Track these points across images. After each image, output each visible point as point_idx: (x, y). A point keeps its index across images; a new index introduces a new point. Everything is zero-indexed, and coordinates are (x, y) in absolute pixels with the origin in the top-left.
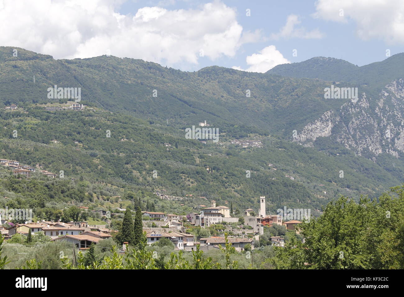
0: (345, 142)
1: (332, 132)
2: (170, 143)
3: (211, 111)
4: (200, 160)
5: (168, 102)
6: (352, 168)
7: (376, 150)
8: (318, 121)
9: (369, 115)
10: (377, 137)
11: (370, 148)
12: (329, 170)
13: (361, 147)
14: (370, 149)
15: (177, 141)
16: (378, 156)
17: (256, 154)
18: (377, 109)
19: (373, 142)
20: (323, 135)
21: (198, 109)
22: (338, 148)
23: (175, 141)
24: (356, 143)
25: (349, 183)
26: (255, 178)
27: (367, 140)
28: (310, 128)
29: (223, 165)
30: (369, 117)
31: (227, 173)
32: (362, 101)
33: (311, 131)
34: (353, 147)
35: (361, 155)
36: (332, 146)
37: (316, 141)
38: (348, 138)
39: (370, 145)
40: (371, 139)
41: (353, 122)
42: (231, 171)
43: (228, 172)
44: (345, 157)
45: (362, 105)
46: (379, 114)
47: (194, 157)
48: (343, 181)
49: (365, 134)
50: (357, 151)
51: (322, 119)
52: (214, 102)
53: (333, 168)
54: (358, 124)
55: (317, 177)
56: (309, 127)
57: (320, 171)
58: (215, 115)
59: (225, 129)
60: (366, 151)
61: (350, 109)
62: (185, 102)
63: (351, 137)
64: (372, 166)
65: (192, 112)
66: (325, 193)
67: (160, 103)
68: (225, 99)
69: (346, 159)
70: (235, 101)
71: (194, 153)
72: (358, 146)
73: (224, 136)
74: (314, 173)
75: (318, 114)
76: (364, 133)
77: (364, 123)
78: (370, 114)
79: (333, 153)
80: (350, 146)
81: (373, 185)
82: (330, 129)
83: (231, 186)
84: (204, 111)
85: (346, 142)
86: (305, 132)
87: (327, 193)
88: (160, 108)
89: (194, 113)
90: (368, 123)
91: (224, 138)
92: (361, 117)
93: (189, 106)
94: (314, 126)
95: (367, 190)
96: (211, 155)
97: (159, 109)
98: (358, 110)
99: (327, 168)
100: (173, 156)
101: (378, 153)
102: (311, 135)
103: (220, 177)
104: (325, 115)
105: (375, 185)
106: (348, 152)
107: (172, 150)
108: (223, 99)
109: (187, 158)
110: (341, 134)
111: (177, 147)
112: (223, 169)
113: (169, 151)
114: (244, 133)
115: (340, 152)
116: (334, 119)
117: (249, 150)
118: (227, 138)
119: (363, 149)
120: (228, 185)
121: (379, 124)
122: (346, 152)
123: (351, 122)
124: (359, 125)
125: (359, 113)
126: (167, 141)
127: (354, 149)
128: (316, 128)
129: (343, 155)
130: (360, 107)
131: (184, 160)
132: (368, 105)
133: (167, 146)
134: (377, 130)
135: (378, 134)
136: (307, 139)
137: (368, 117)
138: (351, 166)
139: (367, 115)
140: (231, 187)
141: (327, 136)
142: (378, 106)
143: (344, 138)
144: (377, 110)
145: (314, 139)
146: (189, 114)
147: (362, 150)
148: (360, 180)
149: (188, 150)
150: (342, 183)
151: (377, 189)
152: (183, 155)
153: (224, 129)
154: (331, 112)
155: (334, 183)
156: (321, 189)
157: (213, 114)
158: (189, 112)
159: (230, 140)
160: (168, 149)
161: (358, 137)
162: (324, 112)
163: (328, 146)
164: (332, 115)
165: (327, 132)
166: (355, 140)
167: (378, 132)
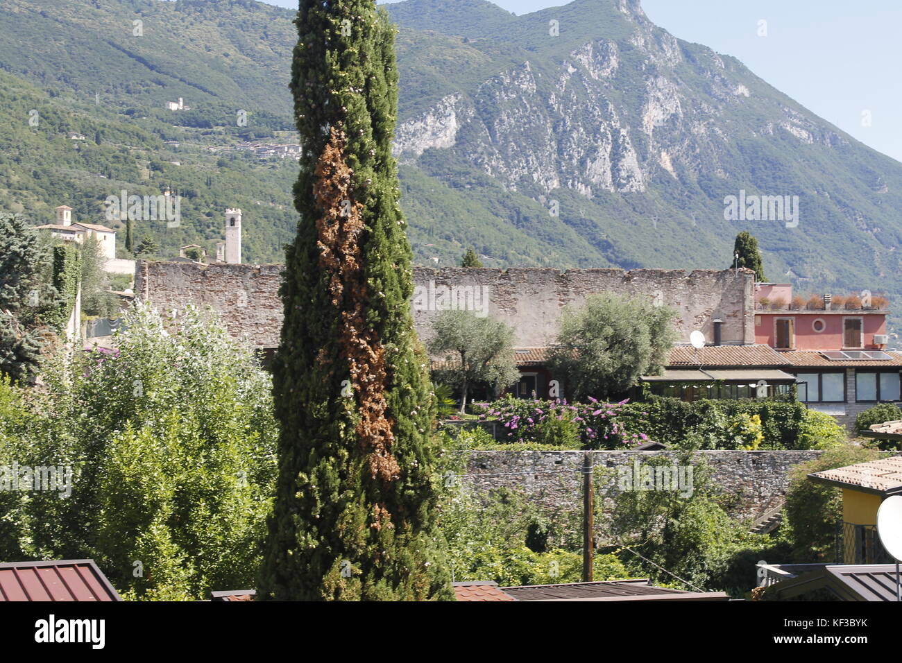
0: (483, 161)
1: (456, 140)
2: (82, 133)
3: (196, 82)
4: (152, 173)
5: (103, 57)
6: (497, 215)
7: (546, 181)
8: (429, 113)
9: (535, 108)
10: (550, 155)
11: (535, 176)
12: (446, 214)
13: (516, 172)
14: (536, 179)
15: (102, 129)
16: (550, 194)
17: (288, 172)
18: (553, 96)
19: (541, 165)
20: (439, 144)
21: (169, 77)
22: (468, 173)
23: (95, 129)
24: (507, 165)
25: (488, 244)
26: (279, 220)
27: (530, 158)
28: (411, 129)
29: (205, 187)
30: (535, 112)
31: (212, 206)
32: (522, 79)
33: (414, 135)
34: (500, 173)
35: (515, 190)
36: (457, 168)
37: (422, 157)
38: (490, 154)
39: (536, 170)
40: (537, 158)
41: (501, 120)
42: (223, 201)
43: (216, 204)
44: (481, 191)
45: (522, 86)
46: (556, 107)
47: (138, 166)
48: (475, 240)
49: (525, 147)
50: (508, 180)
51: (437, 110)
52: (206, 65)
53: (456, 211)
54: (511, 126)
55: (420, 229)
56: (410, 127)
57: (427, 217)
58: (205, 91)
59: (224, 118)
60: (524, 182)
61: (498, 93)
62: (140, 59)
63: (497, 151)
64: (538, 213)
65: (156, 83)
66: (436, 260)
67: (84, 58)
68: (232, 60)
69: (484, 196)
70: (252, 65)
71: (138, 157)
72: (510, 170)
73: (220, 133)
74: (414, 219)
75: (429, 100)
76: (524, 144)
77: (525, 124)
78: (537, 105)
79: (458, 184)
80: (494, 169)
81: (538, 252)
82: (455, 132)
83: (219, 233)
84: (181, 80)
85: (486, 161)
86: (400, 137)
87: (439, 260)
88: (82, 69)
89: (160, 83)
90: (532, 124)
91: (221, 137)
92: (519, 111)
93: (148, 70)
94: (419, 125)
95: (525, 260)
96: (178, 164)
97: (80, 71)
98: (514, 96)
99: (443, 211)
100: (87, 162)
101: (551, 188)
102: (413, 144)
103: (195, 213)
104: (443, 103)
105: (542, 251)
106: (490, 181)
107: (86, 147)
108: (227, 60)
109: (119, 166)
110: (475, 143)
111: (98, 142)
112: (202, 196)
113: (79, 150)
114: (265, 129)
115: (474, 181)
116: (462, 111)
117: (272, 164)
118: (228, 139)
119: (521, 178)
120: (213, 231)
121: (555, 129)
122: (485, 182)
123: (498, 121)
124: (514, 128)
125: (514, 101)
126: (76, 128)
127: (501, 178)
128: (424, 128)
129: (479, 189)
130: (518, 90)
131: (113, 171)
132: (535, 88)
133: (74, 137)
134: (551, 140)
135: (552, 148)
136: (404, 152)
137: (532, 110)
138: (493, 210)
139: (531, 107)
140: (218, 235)
141: (447, 146)
142: (555, 90)
143: (482, 153)
144: (552, 100)
145: (420, 153)
146: (147, 86)
147: (518, 179)
148: (512, 240)
149: (123, 151)
150: (474, 244)
151: (547, 260)
152: (111, 159)
153: (221, 119)
154: (456, 96)
155: (456, 242)
156: (426, 253)
157: (201, 88)
158: (149, 82)
159: (234, 142)
160: (76, 146)
161: (510, 153)
162: (443, 96)
163: (449, 169)
164: (459, 102)
165: (446, 139)
166: (505, 158)
167: (553, 143)
